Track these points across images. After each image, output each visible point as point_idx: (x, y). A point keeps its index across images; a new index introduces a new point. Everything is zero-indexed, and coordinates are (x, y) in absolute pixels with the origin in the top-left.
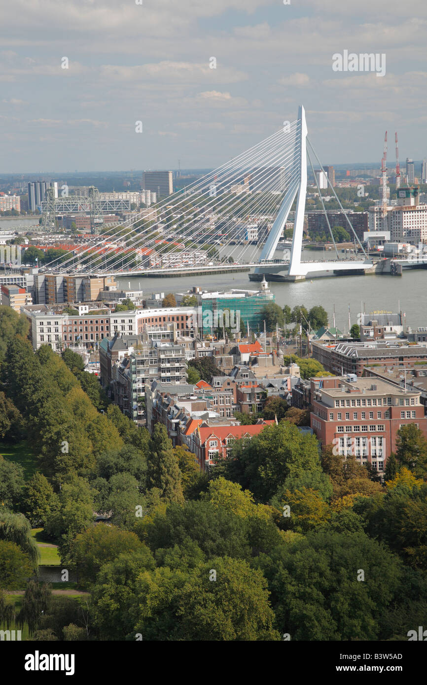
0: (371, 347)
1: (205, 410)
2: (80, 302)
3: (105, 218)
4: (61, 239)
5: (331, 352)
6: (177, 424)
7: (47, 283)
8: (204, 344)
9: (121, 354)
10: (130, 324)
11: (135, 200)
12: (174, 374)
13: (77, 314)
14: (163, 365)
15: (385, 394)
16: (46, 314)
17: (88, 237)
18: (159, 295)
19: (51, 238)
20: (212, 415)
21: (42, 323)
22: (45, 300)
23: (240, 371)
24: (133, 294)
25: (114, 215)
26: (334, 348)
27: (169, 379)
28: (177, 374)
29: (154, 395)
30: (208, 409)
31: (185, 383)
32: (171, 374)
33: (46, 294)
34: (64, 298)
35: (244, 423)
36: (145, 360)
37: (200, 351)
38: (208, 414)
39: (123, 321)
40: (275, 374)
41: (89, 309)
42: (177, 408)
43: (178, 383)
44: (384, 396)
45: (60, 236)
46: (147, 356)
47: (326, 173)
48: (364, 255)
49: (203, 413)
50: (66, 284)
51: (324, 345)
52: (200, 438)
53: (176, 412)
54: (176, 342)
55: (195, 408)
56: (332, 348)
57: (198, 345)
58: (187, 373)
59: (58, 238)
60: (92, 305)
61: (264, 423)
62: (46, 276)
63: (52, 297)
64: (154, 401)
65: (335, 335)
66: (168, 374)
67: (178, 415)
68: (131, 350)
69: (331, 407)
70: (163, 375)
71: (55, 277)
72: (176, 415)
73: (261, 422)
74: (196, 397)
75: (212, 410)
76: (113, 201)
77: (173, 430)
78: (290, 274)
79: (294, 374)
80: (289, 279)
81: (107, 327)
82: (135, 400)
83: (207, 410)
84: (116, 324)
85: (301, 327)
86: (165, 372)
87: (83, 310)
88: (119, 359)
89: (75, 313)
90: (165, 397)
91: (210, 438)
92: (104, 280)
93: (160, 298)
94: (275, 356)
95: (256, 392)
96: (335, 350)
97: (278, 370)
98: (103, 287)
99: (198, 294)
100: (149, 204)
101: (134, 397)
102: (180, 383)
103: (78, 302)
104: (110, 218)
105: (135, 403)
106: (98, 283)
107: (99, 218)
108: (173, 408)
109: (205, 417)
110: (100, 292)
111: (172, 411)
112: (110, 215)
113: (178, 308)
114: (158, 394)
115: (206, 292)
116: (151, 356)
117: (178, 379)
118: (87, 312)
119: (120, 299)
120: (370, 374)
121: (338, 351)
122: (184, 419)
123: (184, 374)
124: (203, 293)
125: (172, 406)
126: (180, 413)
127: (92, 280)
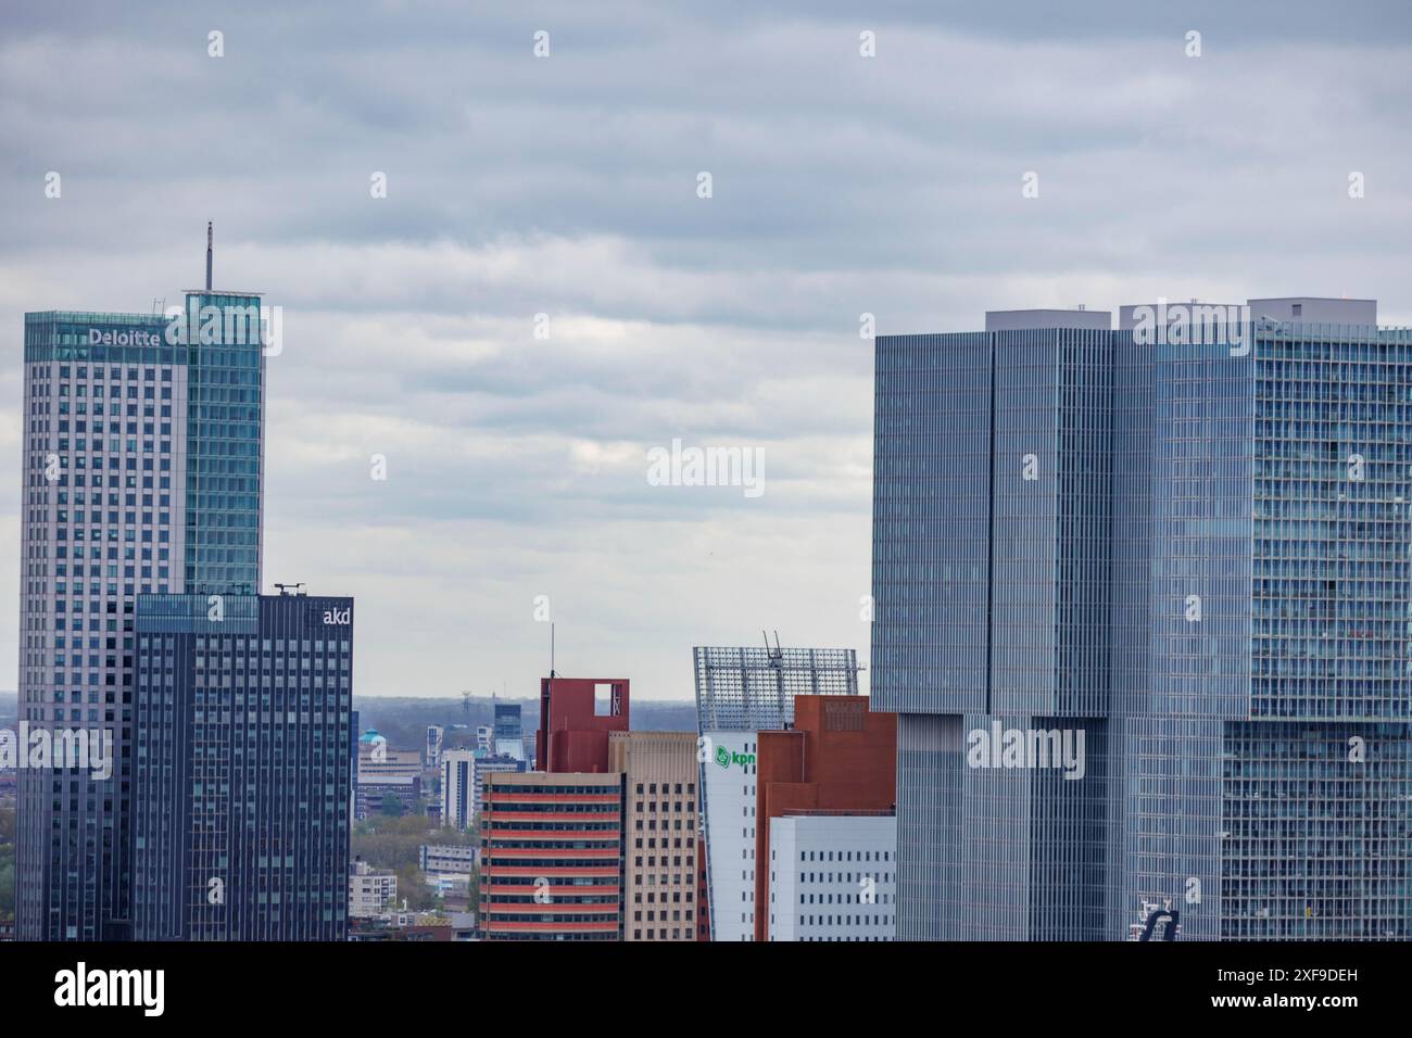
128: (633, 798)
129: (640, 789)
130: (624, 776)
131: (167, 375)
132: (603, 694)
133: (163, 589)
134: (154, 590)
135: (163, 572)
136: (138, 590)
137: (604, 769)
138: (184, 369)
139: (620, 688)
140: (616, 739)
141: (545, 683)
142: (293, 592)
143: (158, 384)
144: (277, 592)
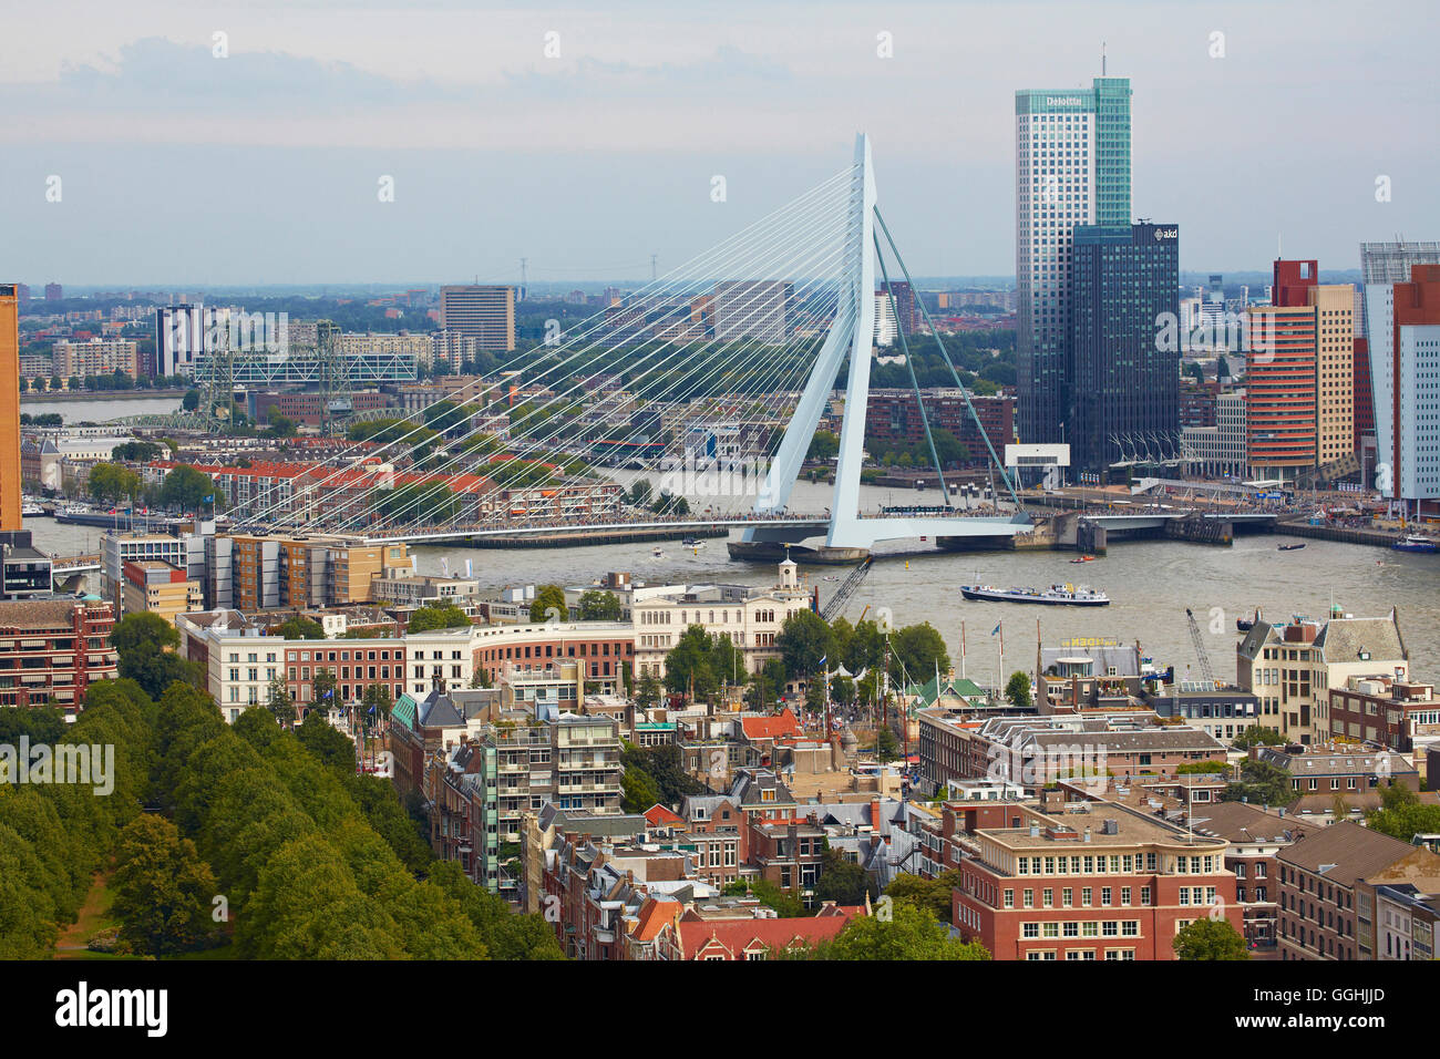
0: (1070, 727)
1: (680, 879)
2: (323, 606)
3: (355, 399)
4: (250, 449)
5: (968, 739)
6: (615, 914)
7: (238, 558)
8: (651, 715)
9: (451, 735)
10: (457, 662)
11: (424, 355)
12: (592, 788)
13: (320, 635)
14: (564, 766)
15: (1140, 845)
16: (243, 634)
17: (317, 444)
18: (521, 591)
19: (225, 446)
20: (702, 890)
21: (235, 657)
22: (231, 599)
23: (756, 783)
24: (454, 588)
25: (376, 391)
26: (977, 730)
27: (577, 800)
28: (600, 788)
29: (548, 837)
30: (688, 876)
31: (617, 810)
32: (584, 788)
33: (234, 584)
34: (281, 594)
35: (784, 913)
36: (520, 751)
37: (641, 733)
38: (690, 889)
39: (438, 655)
40: (843, 792)
41: (348, 624)
42: (612, 873)
43: (600, 810)
44: (1137, 848)
45: (247, 442)
46: (524, 741)
47: (895, 298)
48: (1013, 501)
49: (677, 886)
50: (285, 562)
51: (949, 722)
52: (681, 947)
53: (610, 881)
54: (583, 707)
55: (658, 872)
56: (972, 729)
57: (639, 717)
58: (624, 786)
59: (242, 445)
60: (354, 614)
61: (839, 914)
62: (235, 541)
63: (248, 592)
64: (550, 854)
65: (967, 699)
66: (577, 789)
67: (615, 891)
68: (473, 728)
69: (1006, 875)
70: (564, 789)
71: (260, 543)
72: (611, 890)
73: (830, 910)
74: (657, 847)
75: (696, 879)
76: (375, 358)
77: (602, 928)
78: (832, 546)
79: (886, 791)
80: (830, 556)
81: (399, 669)
82: (494, 852)
83: (685, 879)
84: (420, 663)
85: (886, 676)
86: (567, 784)
87: (334, 624)
88: (445, 748)
89: (315, 632)
90: (579, 845)
91: (707, 947)
92: (383, 553)
93: (525, 598)
94: (838, 747)
95: (799, 835)
96: (980, 733)
97: (846, 781)
98: (380, 571)
99: (620, 589)
100: (458, 365)
101: (491, 845)
102: (607, 811)
103: (318, 606)
104: (366, 398)
105: (492, 859)
106: (366, 559)
107: (342, 398)
108: (601, 873)
109: (684, 895)
110: (372, 583)
111: (599, 880)
112: (367, 391)
113: (573, 625)
114: (557, 838)
115: (641, 584)
116: (536, 741)
117: (600, 799)
118: (343, 630)
119: (424, 599)
120: (1074, 796)
121: (988, 738)
122: (633, 900)
123: (617, 787)
124: (634, 588)
125: (599, 866)
126: (620, 885)
127: (352, 550)
128: (1321, 318)
129: (1324, 314)
130: (1316, 308)
131: (1085, 119)
132: (1304, 267)
133: (1085, 223)
134: (1081, 224)
135: (1085, 215)
136: (1073, 224)
137: (1306, 304)
138: (1093, 115)
139: (1313, 265)
140: (1311, 289)
141: (1276, 263)
142: (1146, 223)
143: (1081, 123)
144: (1140, 223)
